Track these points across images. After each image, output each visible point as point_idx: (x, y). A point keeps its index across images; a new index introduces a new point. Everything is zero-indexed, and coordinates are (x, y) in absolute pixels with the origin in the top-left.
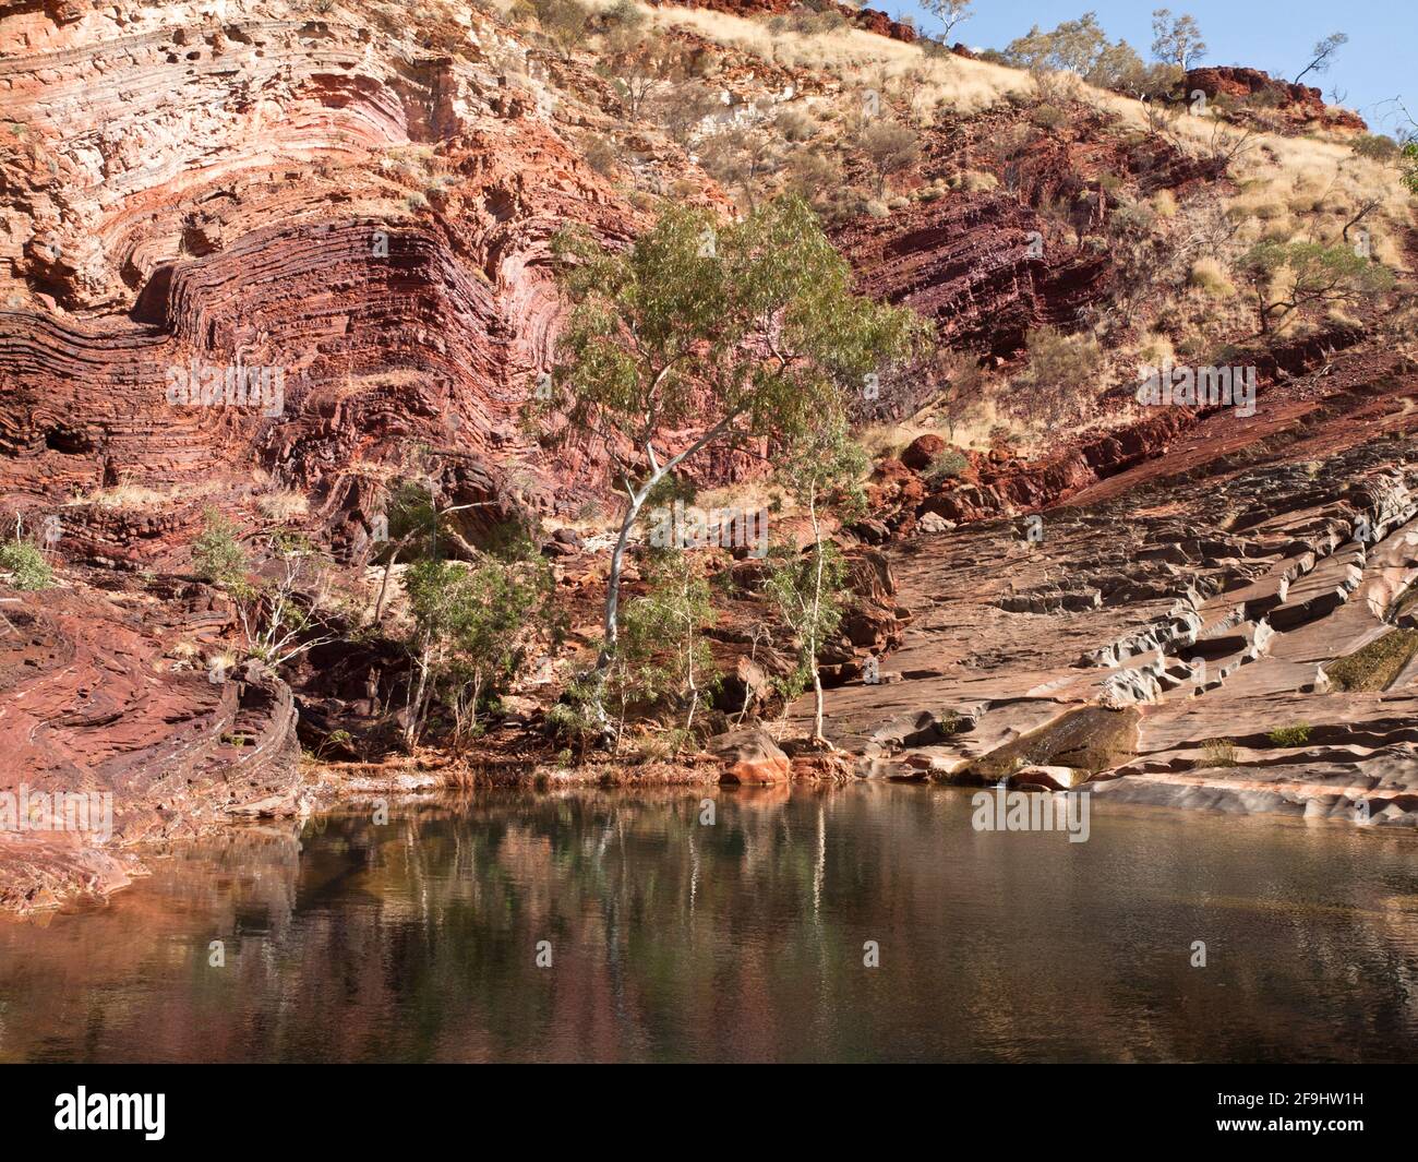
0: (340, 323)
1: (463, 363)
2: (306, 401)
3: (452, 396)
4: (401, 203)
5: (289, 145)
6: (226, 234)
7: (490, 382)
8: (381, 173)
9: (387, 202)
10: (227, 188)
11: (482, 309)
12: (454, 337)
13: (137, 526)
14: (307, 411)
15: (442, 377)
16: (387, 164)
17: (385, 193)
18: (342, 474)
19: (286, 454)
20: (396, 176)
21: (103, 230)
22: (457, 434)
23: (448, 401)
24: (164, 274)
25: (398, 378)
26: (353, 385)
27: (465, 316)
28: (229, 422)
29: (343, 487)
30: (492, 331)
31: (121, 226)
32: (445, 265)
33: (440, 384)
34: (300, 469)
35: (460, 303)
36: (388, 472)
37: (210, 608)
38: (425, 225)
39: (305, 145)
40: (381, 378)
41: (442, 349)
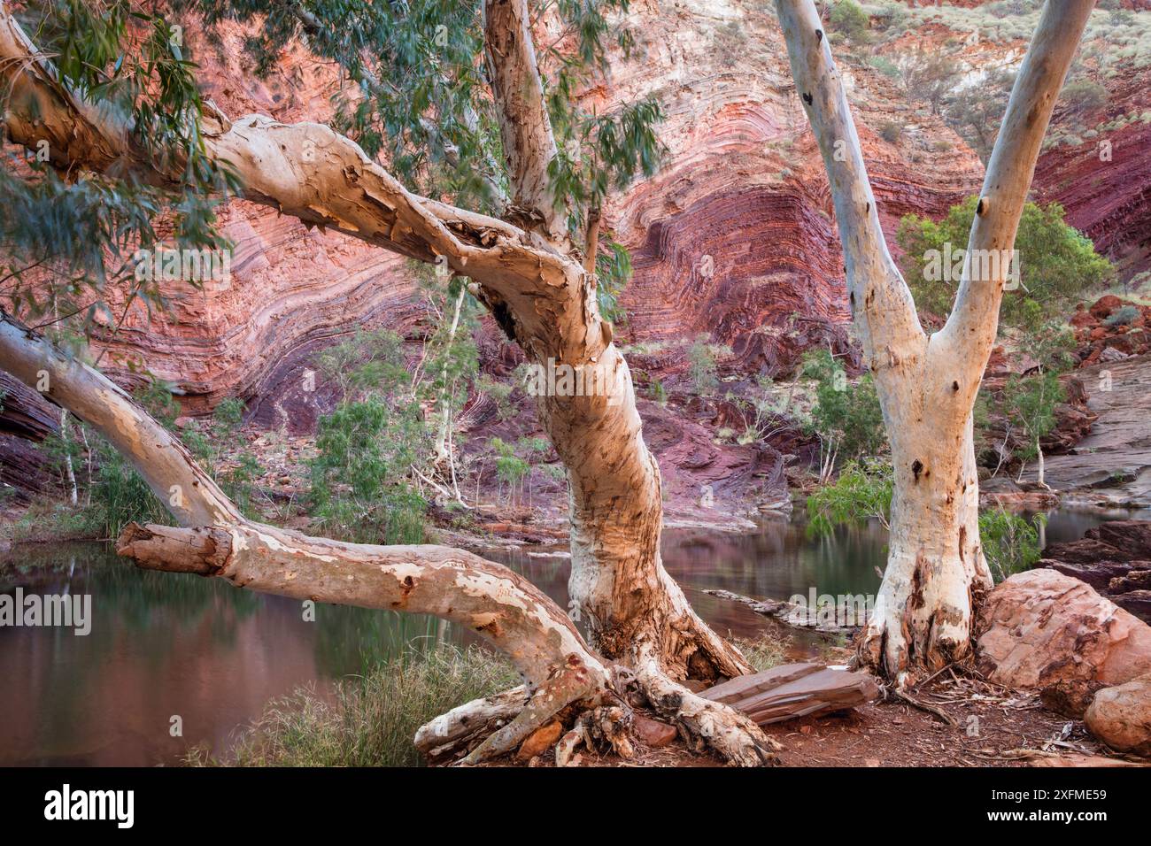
0: (746, 247)
1: (815, 266)
2: (729, 292)
3: (810, 286)
4: (779, 175)
5: (713, 146)
6: (687, 203)
7: (829, 275)
8: (764, 157)
9: (768, 175)
10: (685, 177)
11: (825, 233)
12: (809, 252)
13: (652, 365)
14: (730, 297)
15: (803, 275)
16: (767, 151)
17: (768, 170)
18: (752, 332)
19: (720, 322)
20: (773, 158)
21: (625, 207)
22: (812, 307)
23: (806, 290)
24: (656, 226)
25: (781, 277)
26: (757, 282)
27: (815, 239)
28: (689, 305)
29: (752, 340)
30: (830, 245)
31: (634, 203)
32: (804, 210)
33: (803, 280)
34: (727, 328)
35: (812, 231)
36: (777, 332)
37: (706, 410)
38: (792, 188)
39: (721, 144)
40: (771, 278)
41: (803, 258)
